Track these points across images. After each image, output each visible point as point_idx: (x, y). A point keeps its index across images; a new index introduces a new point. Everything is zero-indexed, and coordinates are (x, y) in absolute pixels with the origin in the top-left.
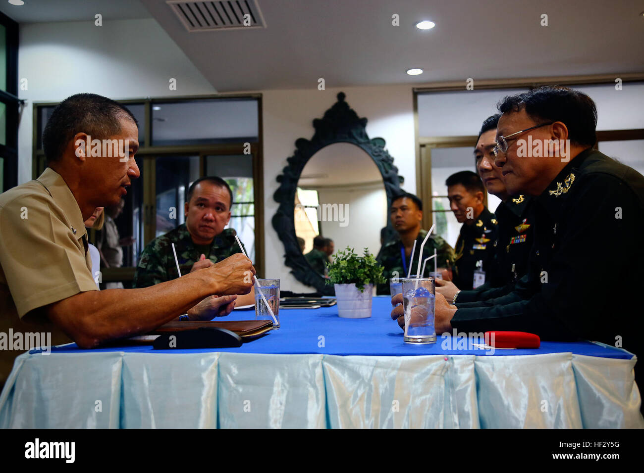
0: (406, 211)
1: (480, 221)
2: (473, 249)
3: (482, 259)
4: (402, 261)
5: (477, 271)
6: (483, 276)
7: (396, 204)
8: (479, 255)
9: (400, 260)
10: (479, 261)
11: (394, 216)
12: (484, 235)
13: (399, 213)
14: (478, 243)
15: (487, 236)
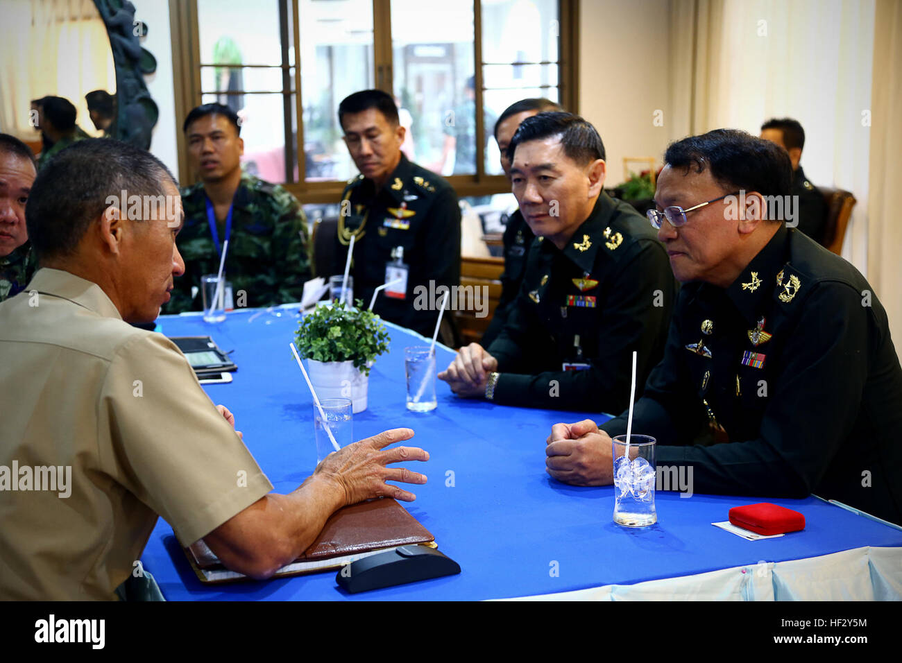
0: (221, 141)
1: (397, 180)
2: (383, 227)
3: (401, 245)
4: (209, 229)
5: (392, 264)
6: (404, 273)
7: (198, 127)
8: (396, 237)
9: (204, 225)
10: (396, 247)
11: (196, 149)
12: (404, 205)
13: (209, 145)
14: (394, 217)
15: (410, 206)
